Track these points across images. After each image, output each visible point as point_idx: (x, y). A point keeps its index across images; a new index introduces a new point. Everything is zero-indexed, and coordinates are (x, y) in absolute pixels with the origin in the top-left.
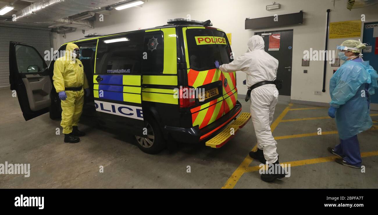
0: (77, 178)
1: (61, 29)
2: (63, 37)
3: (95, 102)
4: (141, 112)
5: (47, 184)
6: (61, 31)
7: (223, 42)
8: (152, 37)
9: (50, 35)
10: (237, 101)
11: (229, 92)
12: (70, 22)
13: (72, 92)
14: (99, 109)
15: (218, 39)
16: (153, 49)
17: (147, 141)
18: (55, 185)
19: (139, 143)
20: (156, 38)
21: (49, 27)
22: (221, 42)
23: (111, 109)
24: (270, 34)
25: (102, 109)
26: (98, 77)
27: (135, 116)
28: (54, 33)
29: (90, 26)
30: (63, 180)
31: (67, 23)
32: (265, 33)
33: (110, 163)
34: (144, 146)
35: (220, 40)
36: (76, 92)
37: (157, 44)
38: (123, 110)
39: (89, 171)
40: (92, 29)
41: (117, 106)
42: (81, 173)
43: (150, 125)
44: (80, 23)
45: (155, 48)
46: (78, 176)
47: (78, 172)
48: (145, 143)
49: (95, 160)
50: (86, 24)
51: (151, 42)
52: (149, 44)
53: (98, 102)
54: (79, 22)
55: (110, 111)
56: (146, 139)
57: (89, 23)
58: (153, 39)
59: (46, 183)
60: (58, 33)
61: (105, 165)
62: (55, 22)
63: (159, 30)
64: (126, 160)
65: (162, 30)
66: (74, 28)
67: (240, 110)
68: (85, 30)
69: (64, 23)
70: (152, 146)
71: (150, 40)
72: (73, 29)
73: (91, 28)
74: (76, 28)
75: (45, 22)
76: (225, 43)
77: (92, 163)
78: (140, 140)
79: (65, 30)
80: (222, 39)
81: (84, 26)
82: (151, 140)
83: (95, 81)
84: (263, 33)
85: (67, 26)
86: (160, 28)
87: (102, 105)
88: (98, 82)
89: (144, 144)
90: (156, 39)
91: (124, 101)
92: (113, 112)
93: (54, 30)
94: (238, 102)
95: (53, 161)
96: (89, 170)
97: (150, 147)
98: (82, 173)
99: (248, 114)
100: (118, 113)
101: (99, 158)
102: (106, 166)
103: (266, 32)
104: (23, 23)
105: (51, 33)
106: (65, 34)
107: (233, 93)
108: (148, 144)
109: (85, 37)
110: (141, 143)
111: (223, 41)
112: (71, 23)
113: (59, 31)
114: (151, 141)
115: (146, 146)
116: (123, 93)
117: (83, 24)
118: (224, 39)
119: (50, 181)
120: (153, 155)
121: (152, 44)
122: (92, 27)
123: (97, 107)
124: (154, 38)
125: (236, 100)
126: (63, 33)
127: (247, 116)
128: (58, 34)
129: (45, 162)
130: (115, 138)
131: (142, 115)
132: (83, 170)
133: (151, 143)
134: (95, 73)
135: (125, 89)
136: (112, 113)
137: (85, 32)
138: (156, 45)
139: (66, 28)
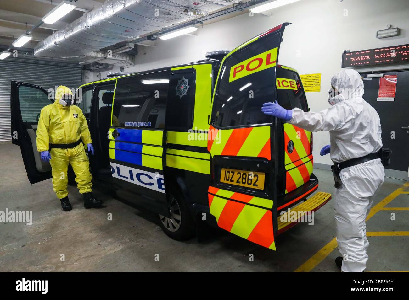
0: (75, 263)
1: (95, 66)
2: (98, 76)
3: (111, 165)
4: (163, 182)
5: (39, 267)
6: (95, 68)
7: (291, 87)
8: (182, 78)
9: (81, 74)
10: (312, 174)
11: (296, 161)
12: (104, 56)
13: (59, 150)
14: (115, 175)
15: (283, 82)
16: (182, 95)
17: (173, 223)
18: (47, 268)
19: (163, 224)
20: (186, 79)
21: (79, 63)
22: (288, 86)
23: (128, 176)
24: (382, 75)
25: (119, 174)
26: (115, 131)
27: (155, 188)
28: (86, 71)
29: (130, 62)
30: (57, 264)
31: (100, 58)
32: (373, 74)
33: (121, 247)
34: (168, 229)
35: (285, 83)
36: (66, 150)
37: (188, 87)
38: (142, 177)
39: (93, 256)
40: (132, 66)
41: (136, 171)
42: (82, 257)
43: (175, 200)
44: (117, 58)
45: (185, 94)
46: (77, 261)
47: (79, 255)
48: (170, 225)
49: (104, 242)
50: (125, 59)
51: (181, 85)
52: (178, 87)
53: (114, 165)
54: (115, 57)
55: (127, 178)
56: (171, 220)
57: (128, 58)
58: (183, 81)
59: (37, 265)
60: (92, 71)
61: (114, 249)
62: (85, 57)
63: (191, 67)
64: (142, 246)
65: (194, 67)
66: (110, 65)
67: (315, 187)
68: (124, 67)
69: (96, 58)
70: (179, 229)
71: (179, 81)
72: (110, 67)
73: (131, 64)
74: (113, 65)
75: (72, 57)
76: (295, 87)
77: (99, 245)
78: (163, 219)
79: (100, 67)
80: (290, 82)
81: (123, 62)
82: (178, 221)
83: (111, 137)
84: (370, 73)
85: (102, 62)
86: (193, 65)
87: (118, 168)
88: (114, 137)
89: (168, 226)
90: (187, 81)
91: (143, 165)
92: (131, 179)
93: (86, 68)
94: (313, 176)
95: (54, 238)
96: (93, 254)
97: (175, 230)
98: (84, 258)
99: (326, 195)
100: (136, 182)
101: (110, 240)
102: (115, 251)
103: (375, 73)
104: (47, 58)
105: (82, 71)
106: (100, 73)
107: (304, 162)
108: (174, 227)
109: (107, 76)
110: (165, 224)
111: (291, 84)
112: (105, 58)
113: (92, 68)
114: (177, 223)
115: (171, 229)
116: (142, 155)
117: (122, 59)
118: (293, 82)
119: (42, 263)
120: (180, 243)
121: (182, 87)
122: (133, 64)
123: (114, 172)
124: (184, 79)
125: (310, 174)
126: (97, 72)
127: (323, 198)
128: (92, 73)
129: (44, 239)
130: (139, 215)
131: (163, 186)
132: (86, 254)
133: (178, 226)
134: (111, 125)
135: (145, 149)
136: (129, 180)
137: (124, 70)
138: (186, 89)
139: (102, 64)
